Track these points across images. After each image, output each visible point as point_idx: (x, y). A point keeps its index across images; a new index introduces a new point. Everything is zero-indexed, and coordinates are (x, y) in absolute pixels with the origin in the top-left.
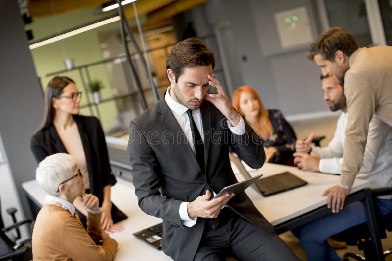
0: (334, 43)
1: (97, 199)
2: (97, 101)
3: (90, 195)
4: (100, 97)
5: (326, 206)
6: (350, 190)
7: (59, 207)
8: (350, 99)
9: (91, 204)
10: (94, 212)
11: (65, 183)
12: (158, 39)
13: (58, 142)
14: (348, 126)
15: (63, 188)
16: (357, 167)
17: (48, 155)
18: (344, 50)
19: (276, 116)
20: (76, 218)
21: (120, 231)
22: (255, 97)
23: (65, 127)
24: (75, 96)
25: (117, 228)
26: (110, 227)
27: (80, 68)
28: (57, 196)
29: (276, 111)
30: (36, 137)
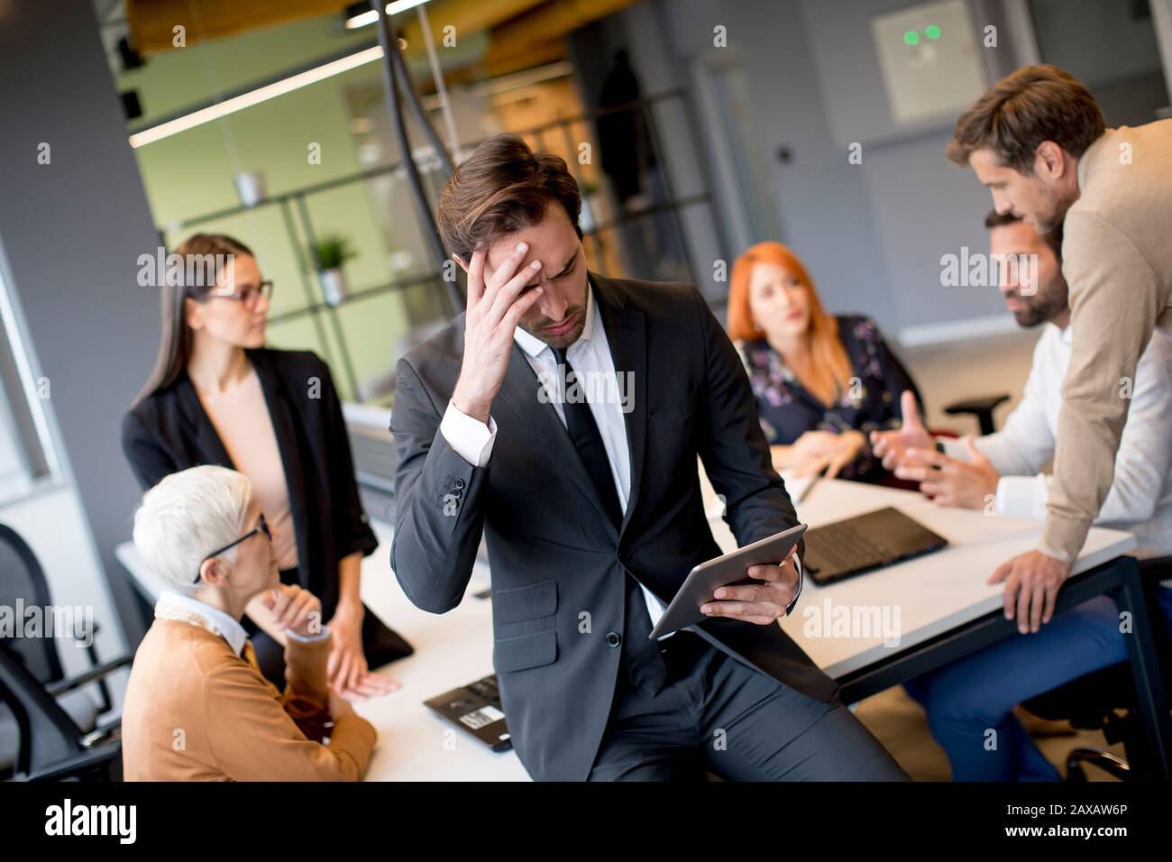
0: (1034, 119)
1: (314, 601)
2: (334, 296)
3: (295, 588)
4: (343, 285)
5: (1000, 612)
6: (1071, 565)
7: (196, 628)
8: (1080, 292)
9: (296, 616)
10: (305, 640)
11: (219, 557)
12: (527, 102)
13: (202, 430)
14: (1070, 369)
15: (212, 571)
16: (1094, 495)
17: (173, 469)
18: (1064, 140)
19: (860, 332)
20: (247, 661)
21: (387, 692)
22: (798, 276)
23: (222, 384)
24: (253, 293)
25: (380, 684)
26: (359, 681)
27: (283, 200)
28: (193, 595)
29: (860, 320)
30: (137, 416)
